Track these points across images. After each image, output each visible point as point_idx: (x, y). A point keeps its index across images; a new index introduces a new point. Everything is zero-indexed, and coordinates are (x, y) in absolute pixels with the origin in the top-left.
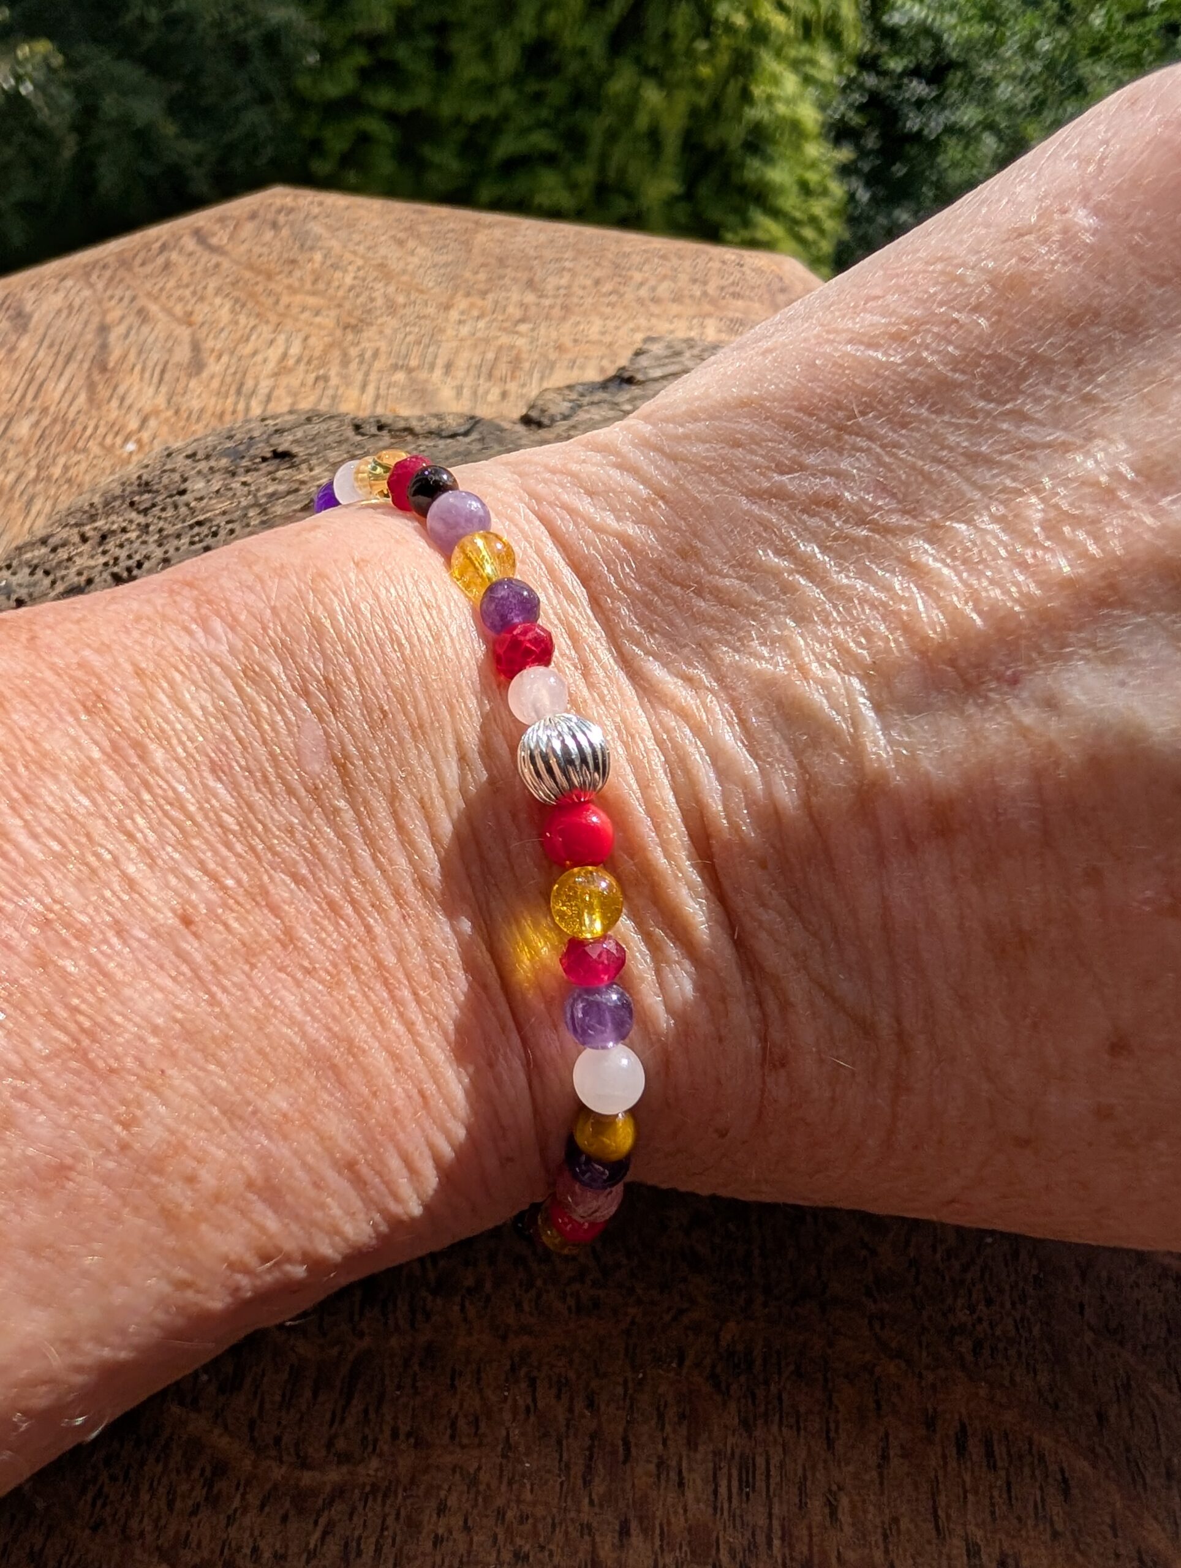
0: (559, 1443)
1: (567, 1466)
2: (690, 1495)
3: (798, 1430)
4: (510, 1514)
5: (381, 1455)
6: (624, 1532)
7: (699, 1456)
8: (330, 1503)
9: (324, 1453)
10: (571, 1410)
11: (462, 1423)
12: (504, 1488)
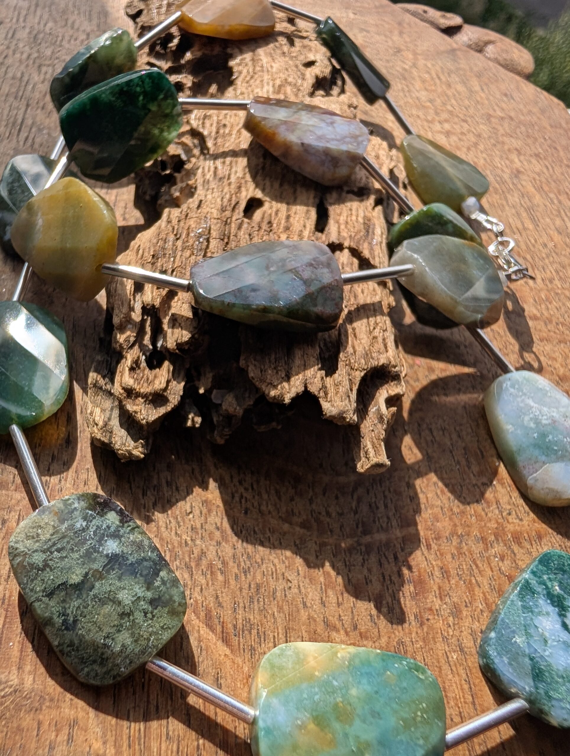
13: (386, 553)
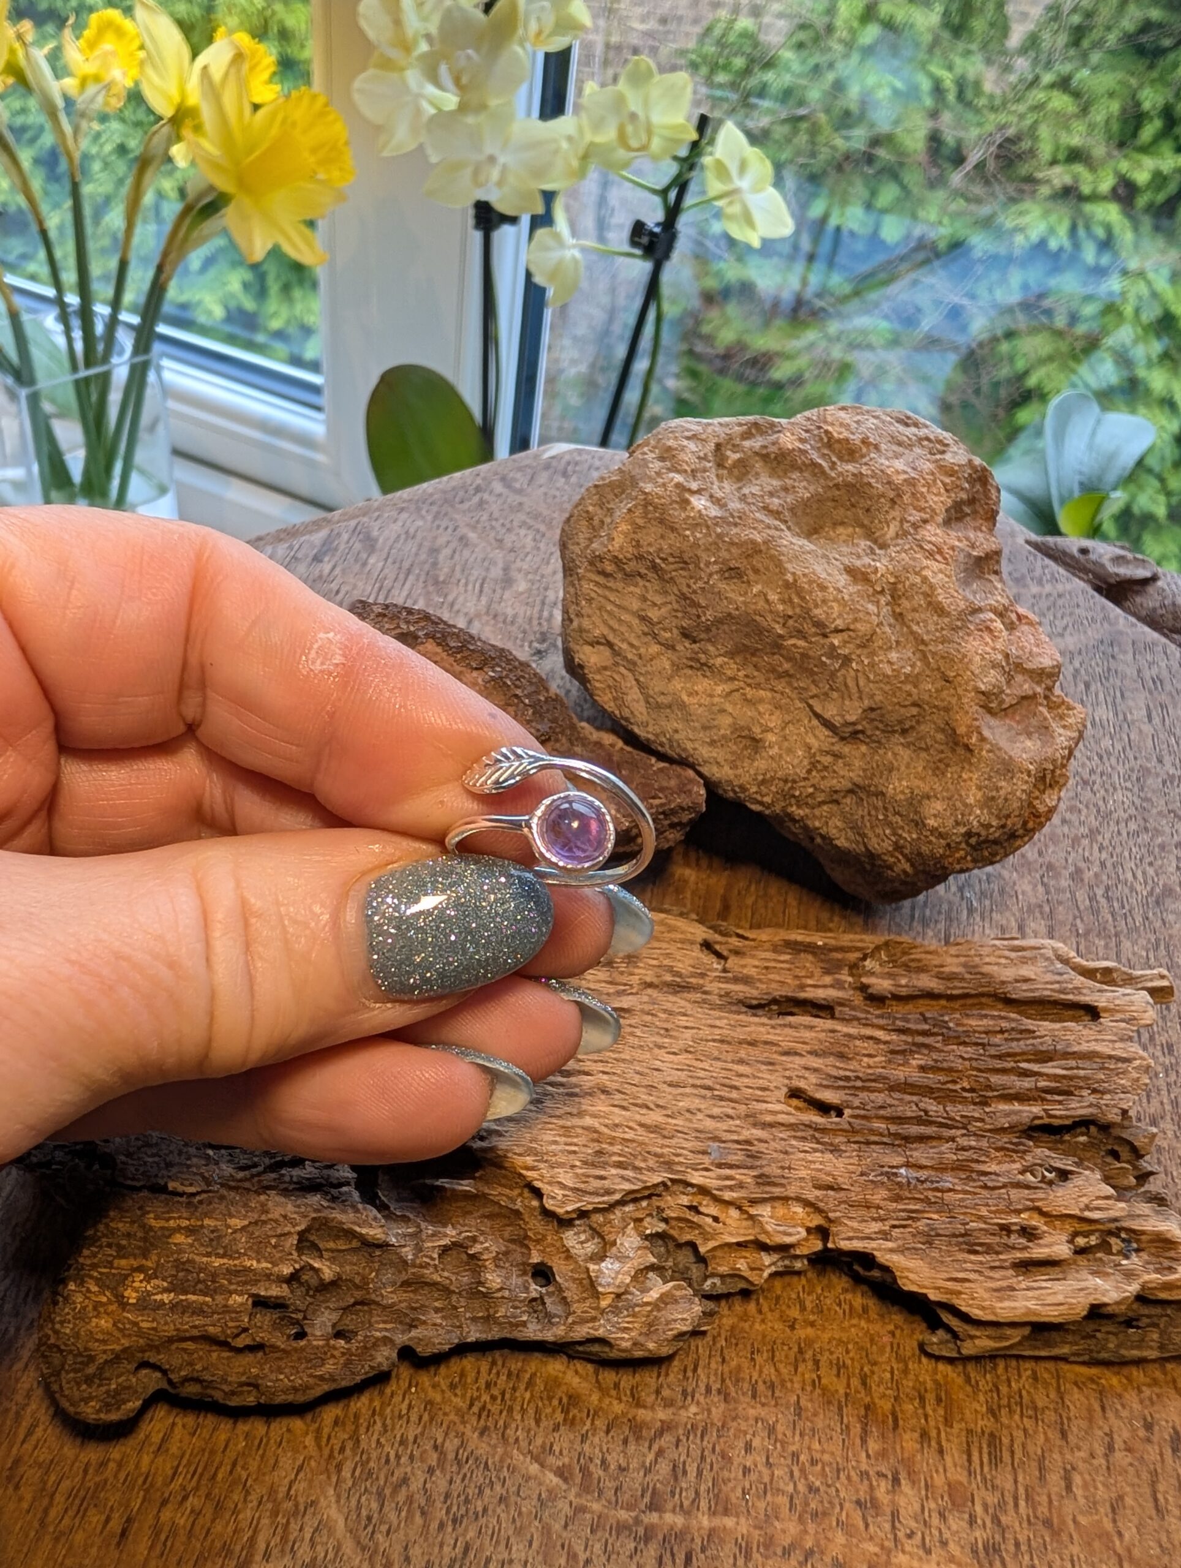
0: (840, 1409)
1: (847, 1427)
2: (948, 1459)
3: (1037, 1419)
4: (802, 1458)
5: (698, 1403)
6: (896, 1481)
7: (955, 1430)
8: (660, 1433)
9: (653, 1397)
10: (848, 1386)
11: (761, 1387)
12: (797, 1438)
13: (676, 1548)
